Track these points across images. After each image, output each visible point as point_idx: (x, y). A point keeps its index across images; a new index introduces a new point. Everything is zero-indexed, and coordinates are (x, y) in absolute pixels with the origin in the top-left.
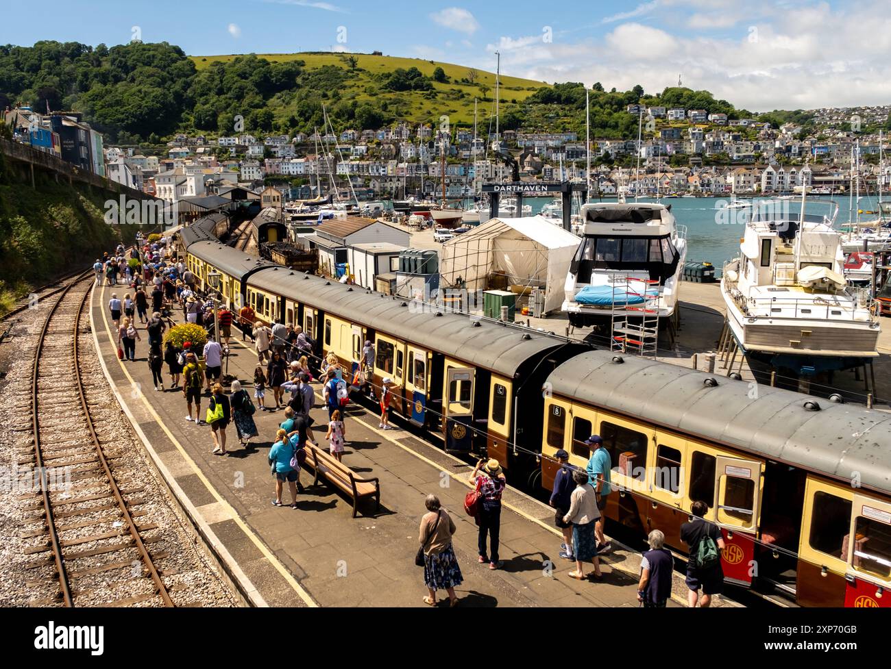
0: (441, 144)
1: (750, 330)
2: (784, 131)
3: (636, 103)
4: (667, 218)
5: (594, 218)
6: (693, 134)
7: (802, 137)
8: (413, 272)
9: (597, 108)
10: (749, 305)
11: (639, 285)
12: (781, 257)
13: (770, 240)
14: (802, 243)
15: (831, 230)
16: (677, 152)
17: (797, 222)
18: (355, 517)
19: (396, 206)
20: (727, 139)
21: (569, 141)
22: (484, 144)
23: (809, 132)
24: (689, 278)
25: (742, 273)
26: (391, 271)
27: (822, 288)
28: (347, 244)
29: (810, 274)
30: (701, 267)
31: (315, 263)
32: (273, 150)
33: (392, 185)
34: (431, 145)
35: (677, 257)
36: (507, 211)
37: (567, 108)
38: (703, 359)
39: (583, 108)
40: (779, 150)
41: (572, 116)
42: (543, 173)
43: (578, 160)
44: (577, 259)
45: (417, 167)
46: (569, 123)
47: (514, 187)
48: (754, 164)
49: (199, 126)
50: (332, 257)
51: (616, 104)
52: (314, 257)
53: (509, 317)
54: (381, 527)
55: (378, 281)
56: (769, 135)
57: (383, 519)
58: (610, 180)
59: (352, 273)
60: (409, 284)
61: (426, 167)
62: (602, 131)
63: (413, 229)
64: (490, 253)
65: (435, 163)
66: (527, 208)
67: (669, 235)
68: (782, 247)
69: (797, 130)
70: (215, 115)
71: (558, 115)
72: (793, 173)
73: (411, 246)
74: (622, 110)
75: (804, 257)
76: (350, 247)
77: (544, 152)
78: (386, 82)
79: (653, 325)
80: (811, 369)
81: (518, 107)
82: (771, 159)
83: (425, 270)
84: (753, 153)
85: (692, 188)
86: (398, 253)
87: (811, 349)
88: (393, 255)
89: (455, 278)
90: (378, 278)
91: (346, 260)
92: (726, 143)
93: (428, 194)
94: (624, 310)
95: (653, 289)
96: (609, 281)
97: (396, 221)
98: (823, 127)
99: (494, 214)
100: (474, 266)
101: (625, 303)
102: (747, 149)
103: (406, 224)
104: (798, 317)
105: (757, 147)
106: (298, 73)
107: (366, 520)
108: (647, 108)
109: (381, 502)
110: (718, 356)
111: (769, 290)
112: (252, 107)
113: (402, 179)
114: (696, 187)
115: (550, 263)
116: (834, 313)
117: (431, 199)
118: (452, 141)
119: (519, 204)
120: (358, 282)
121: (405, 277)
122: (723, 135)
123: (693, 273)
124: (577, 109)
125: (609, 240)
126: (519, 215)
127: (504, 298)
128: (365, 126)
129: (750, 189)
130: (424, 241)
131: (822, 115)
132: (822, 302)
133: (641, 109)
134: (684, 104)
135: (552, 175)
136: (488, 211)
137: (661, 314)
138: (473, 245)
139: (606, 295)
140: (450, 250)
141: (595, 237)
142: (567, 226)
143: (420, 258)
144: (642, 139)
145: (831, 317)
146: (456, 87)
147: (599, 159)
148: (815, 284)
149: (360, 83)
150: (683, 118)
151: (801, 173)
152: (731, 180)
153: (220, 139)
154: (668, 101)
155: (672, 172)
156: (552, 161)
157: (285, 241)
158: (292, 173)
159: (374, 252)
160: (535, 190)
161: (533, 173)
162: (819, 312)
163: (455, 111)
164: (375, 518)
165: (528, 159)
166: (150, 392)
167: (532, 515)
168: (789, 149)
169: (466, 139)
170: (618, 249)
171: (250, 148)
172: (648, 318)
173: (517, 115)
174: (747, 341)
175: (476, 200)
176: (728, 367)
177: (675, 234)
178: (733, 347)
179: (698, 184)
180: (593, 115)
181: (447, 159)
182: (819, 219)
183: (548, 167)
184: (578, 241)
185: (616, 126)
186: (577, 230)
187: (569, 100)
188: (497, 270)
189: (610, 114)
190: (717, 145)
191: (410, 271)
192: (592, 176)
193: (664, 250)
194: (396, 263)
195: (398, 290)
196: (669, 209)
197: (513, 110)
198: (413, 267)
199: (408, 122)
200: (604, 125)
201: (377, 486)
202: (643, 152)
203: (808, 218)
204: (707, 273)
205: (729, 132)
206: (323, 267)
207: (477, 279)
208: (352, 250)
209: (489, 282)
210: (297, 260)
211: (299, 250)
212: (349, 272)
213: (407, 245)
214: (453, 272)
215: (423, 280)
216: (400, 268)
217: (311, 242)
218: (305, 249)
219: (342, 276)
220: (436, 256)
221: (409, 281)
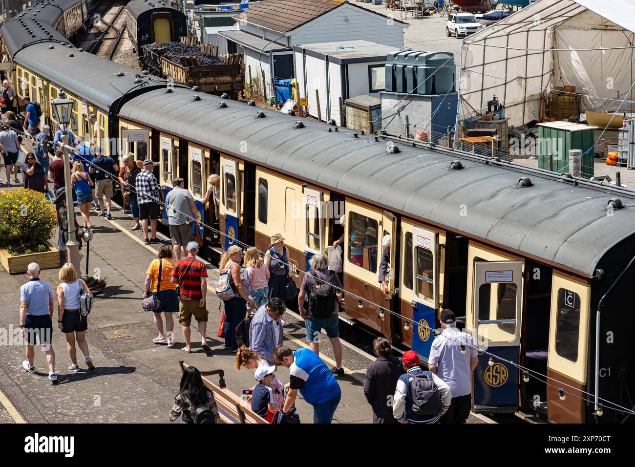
8: (410, 91)
26: (372, 91)
28: (293, 44)
31: (238, 79)
50: (267, 68)
52: (236, 68)
53: (583, 169)
55: (350, 110)
59: (302, 96)
60: (403, 114)
63: (409, 15)
64: (548, 55)
73: (407, 45)
76: (299, 50)
83: (432, 89)
86: (384, 58)
88: (374, 62)
89: (486, 101)
90: (349, 105)
91: (292, 74)
100: (520, 78)
103: (397, 6)
120: (313, 112)
121: (396, 102)
127: (574, 133)
130: (429, 35)
138: (518, 41)
140: (475, 52)
143: (422, 67)
157: (184, 40)
159: (341, 57)
188: (561, 85)
191: (405, 90)
194: (381, 77)
195: (384, 124)
198: (410, 83)
206: (251, 87)
207: (524, 102)
208: (301, 55)
209: (547, 107)
210: (206, 75)
211: (209, 57)
212: (298, 94)
213: (400, 44)
214: (482, 90)
215: (428, 105)
216: (387, 86)
217: (229, 42)
218: (221, 55)
219: (285, 101)
220: (451, 63)
221: (404, 107)
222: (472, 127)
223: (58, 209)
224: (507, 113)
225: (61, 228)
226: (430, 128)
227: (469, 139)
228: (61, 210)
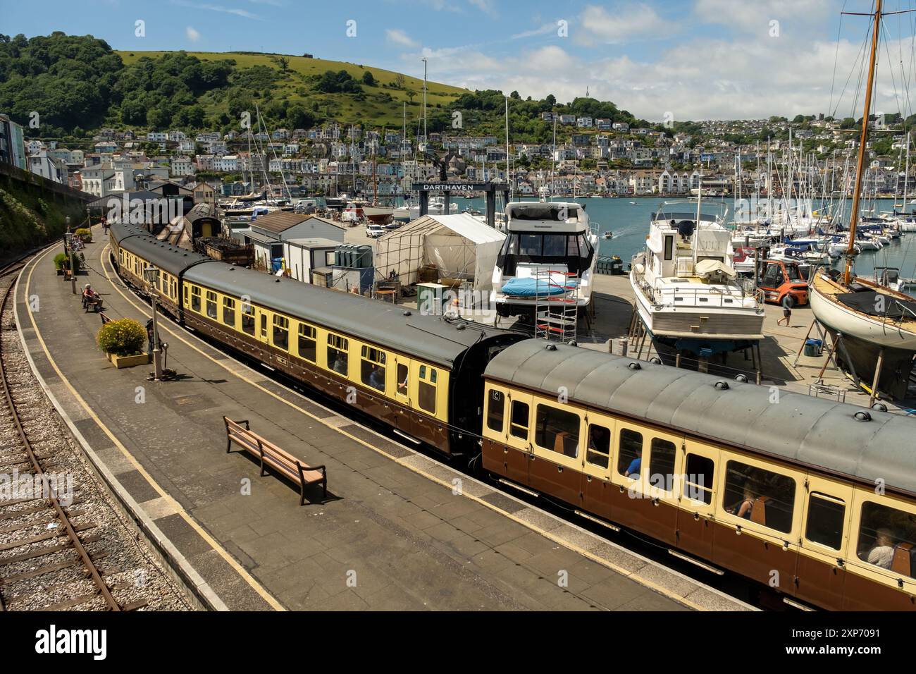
0: (371, 145)
1: (657, 317)
2: (677, 140)
3: (550, 111)
4: (582, 216)
5: (517, 216)
6: (600, 140)
7: (692, 146)
8: (348, 266)
9: (515, 114)
10: (656, 295)
11: (558, 277)
12: (681, 252)
13: (672, 237)
14: (699, 239)
15: (722, 228)
16: (586, 157)
17: (694, 221)
18: (303, 504)
19: (329, 203)
20: (629, 145)
21: (490, 144)
22: (411, 145)
23: (698, 141)
24: (601, 271)
25: (648, 267)
26: (327, 265)
27: (715, 279)
28: (283, 239)
29: (706, 267)
30: (611, 261)
31: (251, 257)
32: (204, 146)
33: (325, 183)
34: (361, 145)
35: (591, 251)
36: (435, 208)
37: (488, 114)
38: (617, 343)
39: (502, 114)
40: (672, 157)
41: (492, 121)
42: (466, 173)
43: (498, 162)
44: (503, 253)
45: (348, 165)
46: (489, 128)
47: (442, 186)
48: (652, 168)
49: (126, 121)
50: (268, 252)
51: (532, 111)
52: (250, 252)
54: (329, 513)
55: (315, 275)
56: (664, 143)
57: (331, 505)
58: (528, 181)
59: (288, 267)
60: (345, 278)
61: (357, 166)
62: (520, 135)
63: (346, 225)
64: (421, 248)
65: (366, 162)
66: (454, 206)
67: (584, 232)
68: (681, 243)
69: (688, 139)
70: (144, 111)
71: (479, 120)
72: (685, 177)
73: (346, 241)
74: (537, 117)
75: (701, 251)
76: (286, 242)
77: (468, 154)
78: (316, 83)
79: (573, 314)
80: (710, 351)
81: (442, 112)
82: (666, 164)
83: (360, 264)
84: (651, 159)
85: (599, 189)
86: (334, 248)
87: (709, 333)
88: (328, 250)
89: (389, 272)
90: (314, 272)
91: (282, 255)
92: (628, 149)
93: (359, 192)
94: (547, 300)
95: (571, 281)
96: (532, 274)
97: (329, 217)
98: (709, 137)
99: (424, 211)
100: (407, 260)
101: (547, 294)
102: (646, 156)
103: (339, 220)
104: (697, 305)
105: (654, 154)
106: (229, 72)
107: (313, 507)
108: (559, 116)
109: (328, 489)
110: (630, 340)
111: (672, 281)
112: (182, 103)
113: (333, 177)
114: (603, 188)
115: (477, 257)
116: (727, 301)
117: (363, 196)
118: (381, 142)
119: (447, 202)
120: (294, 276)
121: (340, 271)
122: (626, 142)
123: (604, 266)
124: (496, 115)
125: (531, 236)
126: (447, 212)
127: (436, 290)
128: (297, 126)
129: (649, 191)
130: (358, 236)
131: (709, 126)
132: (716, 292)
133: (554, 116)
134: (592, 113)
135: (474, 175)
136: (418, 208)
137: (580, 304)
138: (406, 240)
139: (531, 287)
140: (384, 245)
141: (519, 233)
142: (491, 222)
143: (355, 253)
144: (556, 144)
145: (725, 305)
146: (385, 91)
147: (518, 162)
148: (710, 275)
149: (291, 84)
150: (591, 126)
151: (692, 178)
152: (633, 182)
153: (149, 134)
154: (578, 110)
155: (581, 174)
156: (474, 162)
157: (219, 236)
158: (224, 170)
159: (310, 246)
160: (461, 189)
161: (458, 174)
162: (714, 300)
163: (383, 114)
164: (323, 504)
165: (453, 160)
166: (84, 389)
167: (472, 493)
168: (681, 156)
169: (394, 140)
170: (540, 245)
171: (181, 144)
172: (568, 308)
173: (442, 119)
174: (654, 327)
175: (406, 197)
176: (638, 350)
177: (589, 231)
178: (642, 333)
179: (604, 185)
180: (511, 120)
181: (377, 158)
182: (712, 219)
183: (471, 167)
184: (503, 237)
185: (531, 132)
186: (500, 227)
187: (490, 107)
188: (428, 264)
189: (526, 120)
190: (619, 151)
191: (345, 265)
192: (511, 176)
193: (581, 245)
194: (332, 258)
195: (334, 283)
196: (584, 207)
197: (438, 114)
198: (348, 261)
199: (338, 122)
200: (521, 131)
201: (324, 474)
202: (556, 155)
203: (703, 217)
204: (616, 266)
205: (631, 139)
206: (259, 262)
207: (409, 273)
208: (287, 245)
209: (421, 275)
210: (233, 255)
211: (235, 245)
212: (286, 266)
213: (342, 241)
214: (387, 266)
215: (358, 273)
216: (336, 263)
217: (245, 237)
218: (241, 244)
219: (278, 270)
220: (371, 251)
221: (345, 274)
222: (382, 285)
223: (148, 330)
224: (400, 278)
225: (150, 341)
226: (359, 286)
227: (380, 292)
228: (150, 331)
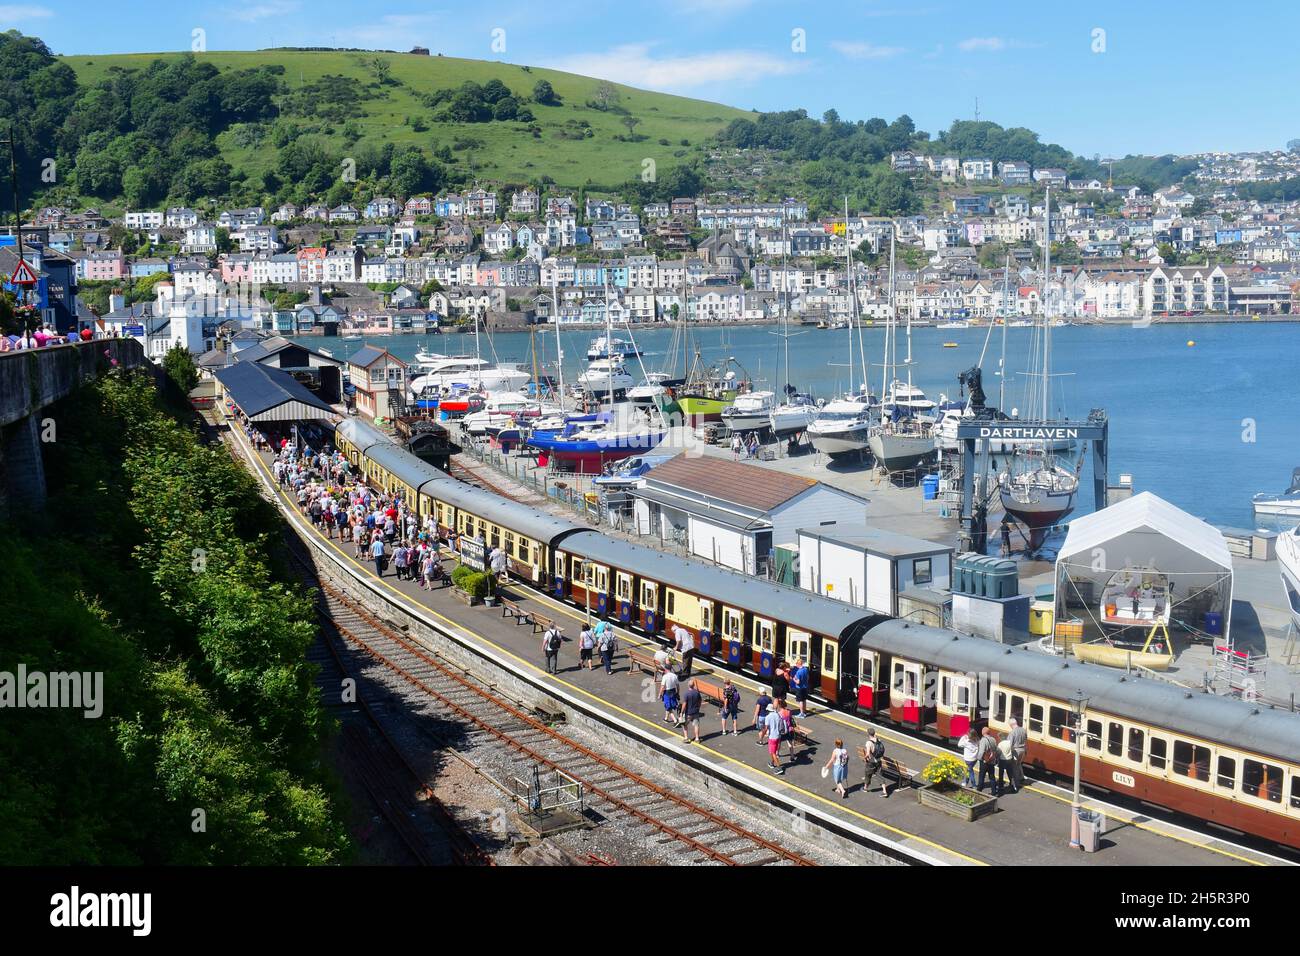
0: (561, 225)
3: (907, 147)
6: (1012, 205)
7: (1197, 212)
16: (987, 239)
20: (1071, 214)
21: (795, 219)
32: (232, 236)
40: (1161, 237)
42: (754, 278)
43: (813, 253)
45: (517, 268)
48: (1122, 260)
49: (86, 190)
56: (1140, 208)
61: (536, 269)
65: (552, 259)
69: (1187, 199)
70: (116, 169)
71: (768, 169)
74: (883, 161)
77: (752, 239)
78: (444, 107)
81: (694, 155)
82: (1150, 252)
106: (273, 89)
108: (927, 157)
112: (188, 153)
118: (580, 219)
122: (1065, 208)
128: (413, 191)
131: (1209, 165)
133: (916, 159)
134: (991, 151)
135: (769, 282)
144: (927, 216)
146: (581, 116)
147: (853, 252)
149: (393, 108)
150: (990, 176)
153: (128, 215)
154: (963, 144)
158: (274, 282)
161: (736, 280)
165: (724, 252)
168: (1177, 233)
169: (604, 215)
171: (189, 233)
173: (695, 170)
181: (574, 253)
183: (761, 266)
197: (684, 159)
205: (1072, 201)
